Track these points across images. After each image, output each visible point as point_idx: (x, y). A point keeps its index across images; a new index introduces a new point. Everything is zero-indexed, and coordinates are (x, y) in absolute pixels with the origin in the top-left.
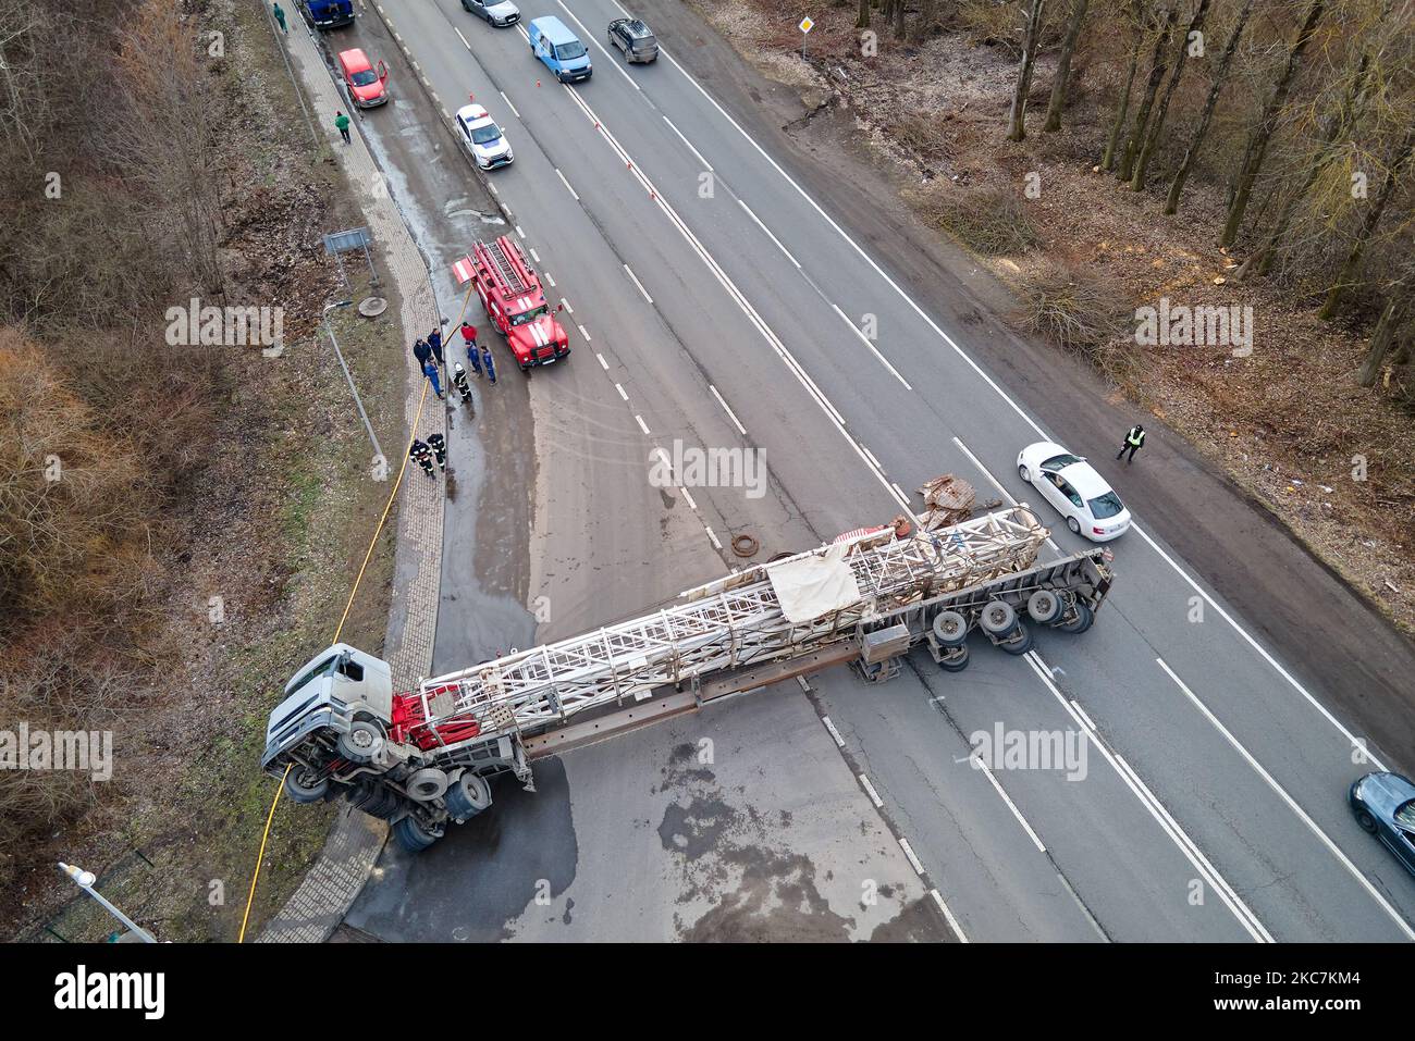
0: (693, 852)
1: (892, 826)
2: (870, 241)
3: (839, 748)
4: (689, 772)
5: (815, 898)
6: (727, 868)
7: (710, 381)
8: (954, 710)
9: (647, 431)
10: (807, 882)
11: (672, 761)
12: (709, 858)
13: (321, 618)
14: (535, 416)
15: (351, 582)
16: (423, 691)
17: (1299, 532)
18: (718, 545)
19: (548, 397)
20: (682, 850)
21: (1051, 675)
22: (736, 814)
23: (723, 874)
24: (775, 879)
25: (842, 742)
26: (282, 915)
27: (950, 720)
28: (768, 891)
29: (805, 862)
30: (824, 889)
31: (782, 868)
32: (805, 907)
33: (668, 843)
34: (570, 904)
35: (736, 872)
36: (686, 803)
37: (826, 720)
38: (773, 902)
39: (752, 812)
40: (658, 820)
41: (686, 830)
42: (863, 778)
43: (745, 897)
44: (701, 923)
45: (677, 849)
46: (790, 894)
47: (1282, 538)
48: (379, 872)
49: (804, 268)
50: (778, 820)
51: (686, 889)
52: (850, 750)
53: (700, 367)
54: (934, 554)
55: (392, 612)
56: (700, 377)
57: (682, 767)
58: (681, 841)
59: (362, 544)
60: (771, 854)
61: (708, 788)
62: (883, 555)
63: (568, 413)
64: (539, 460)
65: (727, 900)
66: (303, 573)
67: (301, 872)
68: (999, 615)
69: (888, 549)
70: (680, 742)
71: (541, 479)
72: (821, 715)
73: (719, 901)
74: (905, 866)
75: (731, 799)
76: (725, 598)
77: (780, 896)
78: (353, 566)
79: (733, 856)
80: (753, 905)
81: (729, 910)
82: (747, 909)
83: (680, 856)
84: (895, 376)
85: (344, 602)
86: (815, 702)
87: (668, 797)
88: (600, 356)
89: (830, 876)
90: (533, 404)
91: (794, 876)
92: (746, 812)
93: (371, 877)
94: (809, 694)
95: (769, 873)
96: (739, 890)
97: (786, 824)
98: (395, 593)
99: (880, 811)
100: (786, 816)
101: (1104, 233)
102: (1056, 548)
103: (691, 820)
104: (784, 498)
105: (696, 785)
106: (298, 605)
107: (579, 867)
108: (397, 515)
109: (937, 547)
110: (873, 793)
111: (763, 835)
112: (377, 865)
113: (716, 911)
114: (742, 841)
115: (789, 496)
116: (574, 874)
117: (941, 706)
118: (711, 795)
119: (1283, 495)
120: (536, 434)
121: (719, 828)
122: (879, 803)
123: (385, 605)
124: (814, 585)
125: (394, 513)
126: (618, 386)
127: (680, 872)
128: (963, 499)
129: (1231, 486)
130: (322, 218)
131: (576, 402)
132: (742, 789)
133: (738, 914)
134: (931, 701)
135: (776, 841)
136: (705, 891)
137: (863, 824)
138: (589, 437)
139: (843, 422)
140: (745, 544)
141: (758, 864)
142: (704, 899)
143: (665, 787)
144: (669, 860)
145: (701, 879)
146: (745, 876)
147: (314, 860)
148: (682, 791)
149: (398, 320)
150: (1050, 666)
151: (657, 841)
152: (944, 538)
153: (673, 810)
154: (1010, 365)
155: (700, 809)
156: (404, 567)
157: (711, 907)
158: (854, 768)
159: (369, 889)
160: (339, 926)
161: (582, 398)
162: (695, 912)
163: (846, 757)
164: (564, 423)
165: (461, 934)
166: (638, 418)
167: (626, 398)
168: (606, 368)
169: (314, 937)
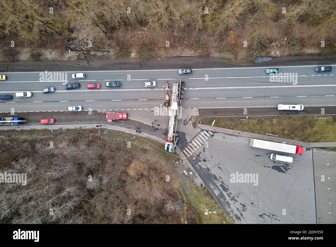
0: (187, 123)
1: (192, 108)
2: (121, 69)
5: (195, 117)
7: (138, 100)
8: (186, 98)
9: (142, 109)
12: (188, 123)
13: (151, 147)
14: (134, 120)
15: (148, 143)
16: (169, 140)
17: (183, 56)
19: (131, 117)
21: (186, 88)
22: (186, 119)
26: (178, 154)
27: (187, 99)
29: (192, 116)
30: (194, 116)
31: (191, 118)
32: (195, 118)
33: (186, 125)
34: (187, 134)
36: (183, 123)
38: (194, 120)
40: (183, 125)
41: (185, 123)
43: (192, 121)
46: (193, 118)
47: (183, 58)
49: (123, 80)
50: (188, 116)
55: (154, 140)
56: (136, 100)
57: (180, 121)
58: (186, 124)
59: (144, 141)
63: (135, 116)
64: (140, 121)
66: (144, 147)
71: (143, 122)
74: (196, 109)
78: (146, 142)
79: (189, 121)
81: (193, 123)
85: (150, 144)
87: (182, 124)
88: (127, 110)
90: (132, 119)
91: (192, 117)
98: (151, 140)
101: (131, 38)
102: (175, 79)
105: (182, 121)
108: (142, 137)
109: (175, 94)
110: (189, 108)
111: (188, 118)
114: (188, 120)
115: (157, 100)
116: (185, 133)
118: (184, 120)
119: (178, 53)
120: (136, 121)
121: (186, 121)
126: (133, 109)
128: (167, 85)
129: (175, 57)
130: (82, 134)
131: (134, 115)
134: (185, 100)
135: (190, 117)
137: (191, 110)
138: (140, 115)
139: (150, 89)
144: (187, 126)
145: (190, 124)
149: (110, 130)
153: (184, 124)
154: (150, 66)
156: (149, 138)
159: (179, 148)
160: (181, 150)
161: (133, 114)
162: (192, 125)
163: (186, 109)
164: (136, 117)
165: (186, 142)
166: (139, 109)
167: (136, 109)
168: (130, 110)
169: (181, 152)
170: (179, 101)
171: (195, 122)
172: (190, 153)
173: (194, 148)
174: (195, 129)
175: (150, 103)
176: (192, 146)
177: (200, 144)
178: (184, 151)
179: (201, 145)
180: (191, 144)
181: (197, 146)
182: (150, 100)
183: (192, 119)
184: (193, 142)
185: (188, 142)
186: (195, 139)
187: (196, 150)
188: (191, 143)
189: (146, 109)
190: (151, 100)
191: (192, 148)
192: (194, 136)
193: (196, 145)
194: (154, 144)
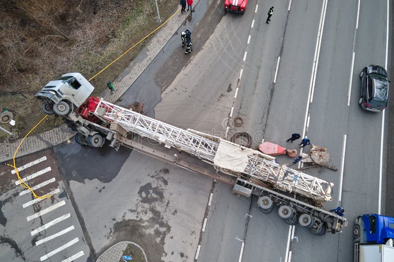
0: (145, 200)
1: (201, 239)
3: (208, 205)
4: (162, 178)
5: (163, 239)
6: (149, 212)
7: (281, 55)
9: (244, 60)
10: (165, 234)
11: (161, 171)
12: (147, 205)
13: (109, 57)
14: (215, 30)
15: (124, 51)
16: (100, 103)
18: (231, 116)
19: (225, 26)
20: (142, 197)
21: (292, 238)
22: (163, 200)
23: (146, 213)
24: (158, 226)
25: (210, 204)
26: (41, 135)
27: (247, 225)
28: (153, 227)
29: (169, 228)
30: (167, 240)
31: (162, 225)
32: (158, 240)
33: (140, 192)
34: (104, 188)
35: (150, 215)
36: (154, 186)
37: (212, 194)
38: (151, 231)
39: (168, 203)
40: (143, 184)
41: (148, 193)
42: (206, 219)
43: (146, 224)
44: (129, 220)
45: (141, 196)
46: (157, 233)
48: (69, 141)
49: (358, 30)
50: (173, 211)
51: (134, 209)
52: (210, 209)
53: (282, 47)
54: (282, 176)
55: (127, 69)
56: (279, 50)
57: (162, 175)
58: (144, 195)
59: (135, 41)
60: (163, 218)
61: (163, 186)
62: (265, 163)
63: (227, 36)
64: (204, 47)
65: (141, 220)
66: (116, 40)
67: (52, 127)
68: (286, 212)
69: (268, 163)
70: (167, 167)
72: (212, 191)
73: (138, 219)
74: (194, 253)
75: (166, 195)
76: (202, 139)
77: (155, 231)
78: (130, 45)
79: (153, 210)
80: (146, 227)
81: (139, 223)
82: (144, 227)
83: (140, 199)
84: (348, 97)
85: (117, 57)
86: (214, 186)
87: (151, 180)
88: (253, 21)
89: (172, 238)
90: (219, 25)
91: (164, 229)
92: (167, 202)
93: (66, 141)
94: (214, 183)
95: (157, 223)
96: (146, 221)
97: (174, 214)
98: (132, 64)
99: (201, 232)
100: (176, 211)
103: (151, 191)
104: (266, 114)
105: (161, 183)
106: (108, 49)
107: (114, 180)
109: (286, 175)
110: (204, 226)
111: (165, 211)
112: (70, 139)
113: (136, 221)
114: (158, 208)
115: (268, 115)
116: (111, 181)
117: (248, 219)
118: (162, 189)
120: (210, 37)
121: (156, 200)
122: (203, 230)
123: (127, 65)
124: (231, 157)
125: (151, 38)
126: (250, 36)
127: (136, 203)
128: (321, 160)
131: (232, 34)
132: (171, 194)
133: (140, 226)
134: (247, 214)
135: (167, 216)
136: (138, 213)
137: (193, 232)
138: (225, 50)
139: (311, 101)
140: (239, 121)
141: (157, 217)
142: (136, 215)
143: (152, 177)
144: (136, 198)
145: (140, 209)
146: (151, 218)
147: (57, 126)
148: (156, 182)
150: (295, 235)
151: (138, 189)
152: (292, 173)
153: (149, 185)
155: (156, 191)
156: (140, 57)
157: (136, 219)
158: (206, 215)
159: (64, 144)
160: (51, 148)
161: (235, 33)
162: (131, 216)
163: (207, 209)
164: (222, 38)
165: (74, 174)
166: (246, 52)
167: (248, 43)
168: (252, 26)
169: (43, 146)
170: (247, 186)
171: (142, 236)
172: (25, 179)
173: (39, 199)
174: (111, 225)
175: (261, 90)
176: (49, 195)
177: (41, 229)
178: (44, 158)
179: (34, 233)
180: (57, 191)
181: (36, 215)
182: (272, 91)
183: (157, 226)
184: (63, 203)
185: (71, 182)
186: (69, 215)
187: (25, 205)
188: (61, 196)
189: (242, 70)
190: (272, 95)
191: (39, 193)
192: (84, 216)
193: (43, 212)
194: (112, 68)
